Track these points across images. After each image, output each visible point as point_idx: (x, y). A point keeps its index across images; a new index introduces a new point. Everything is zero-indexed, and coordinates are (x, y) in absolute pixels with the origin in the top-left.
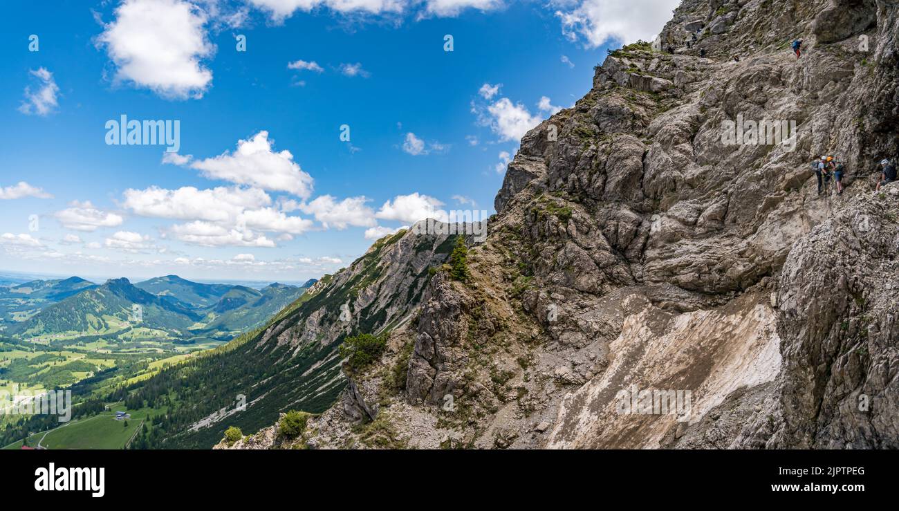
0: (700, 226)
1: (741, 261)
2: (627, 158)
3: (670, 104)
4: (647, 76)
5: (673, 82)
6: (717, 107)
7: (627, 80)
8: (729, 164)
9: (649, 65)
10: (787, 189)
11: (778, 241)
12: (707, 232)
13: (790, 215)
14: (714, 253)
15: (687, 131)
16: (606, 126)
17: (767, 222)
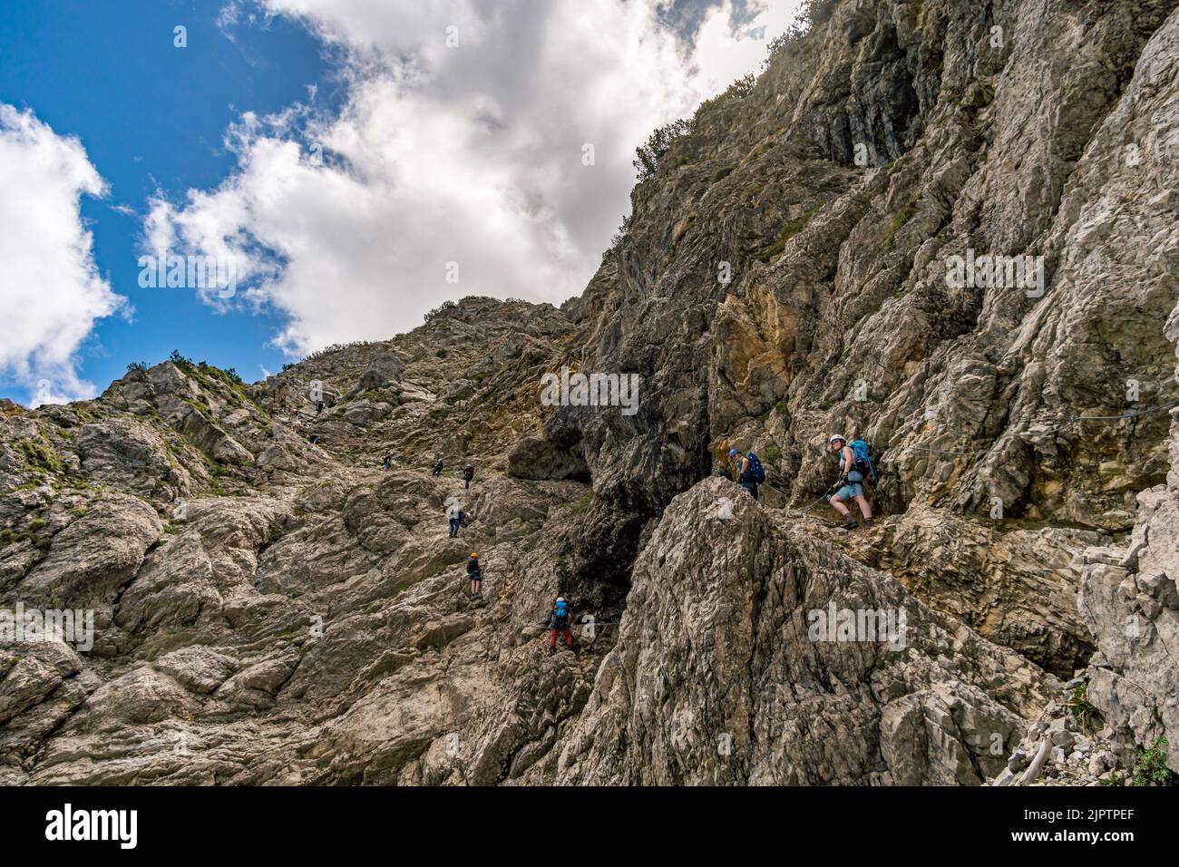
0: (221, 699)
1: (300, 764)
2: (119, 536)
3: (235, 489)
4: (217, 427)
5: (256, 458)
6: (326, 515)
7: (180, 415)
8: (321, 600)
9: (228, 413)
10: (422, 646)
11: (391, 724)
12: (232, 712)
13: (420, 684)
14: (239, 749)
15: (260, 532)
16: (99, 468)
17: (377, 692)
